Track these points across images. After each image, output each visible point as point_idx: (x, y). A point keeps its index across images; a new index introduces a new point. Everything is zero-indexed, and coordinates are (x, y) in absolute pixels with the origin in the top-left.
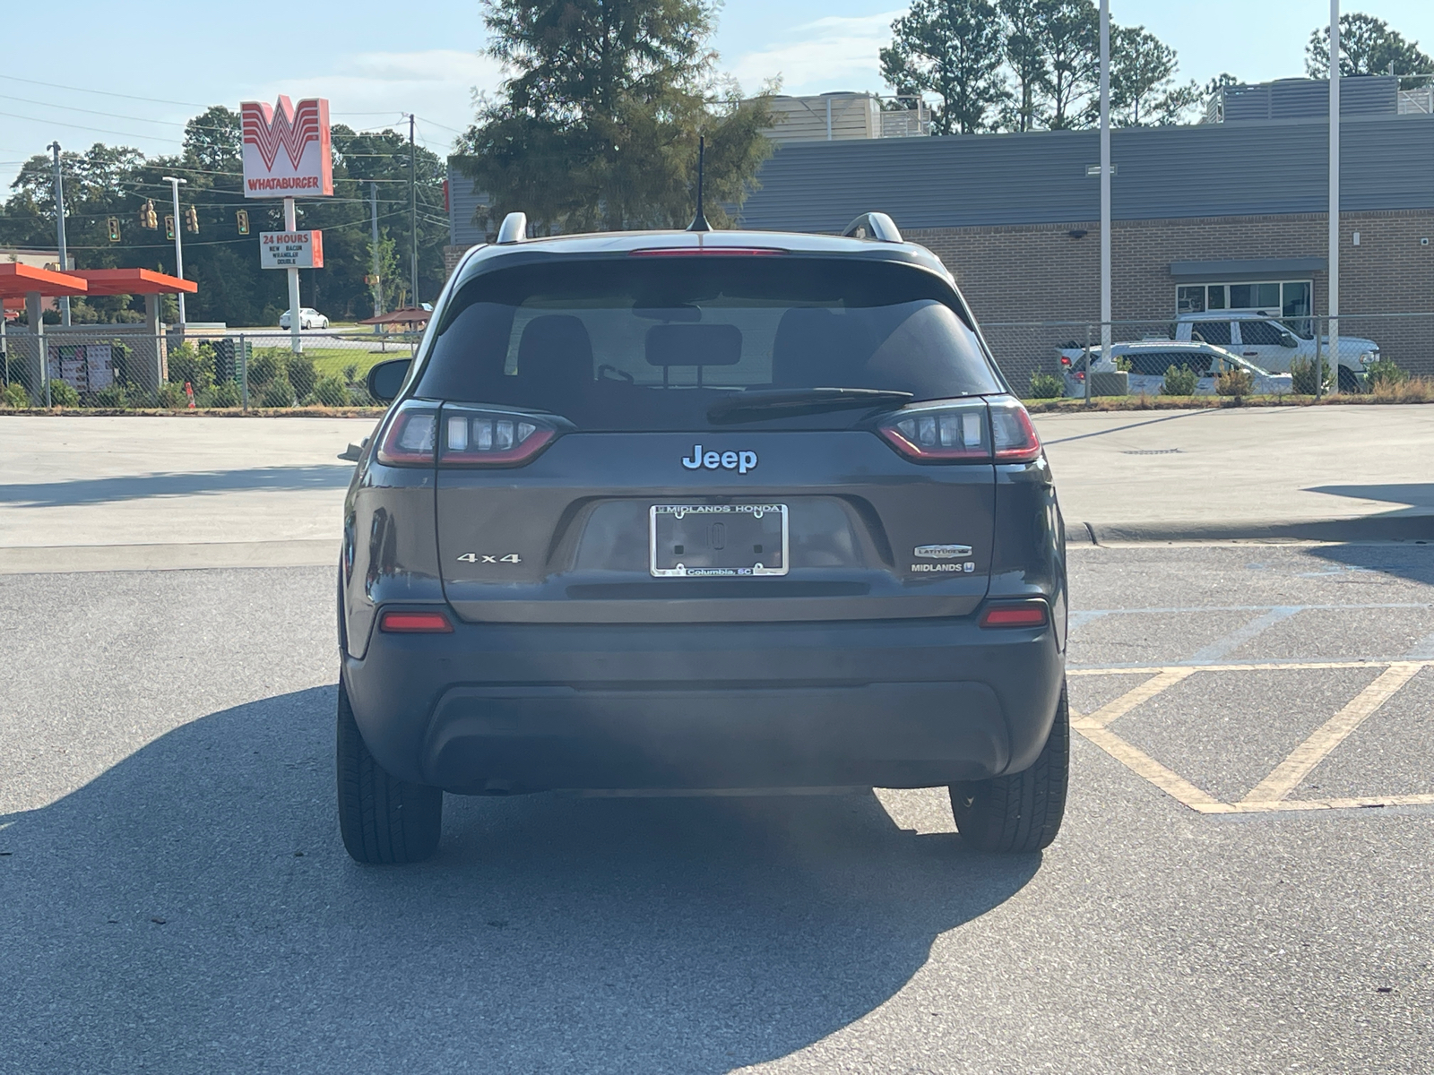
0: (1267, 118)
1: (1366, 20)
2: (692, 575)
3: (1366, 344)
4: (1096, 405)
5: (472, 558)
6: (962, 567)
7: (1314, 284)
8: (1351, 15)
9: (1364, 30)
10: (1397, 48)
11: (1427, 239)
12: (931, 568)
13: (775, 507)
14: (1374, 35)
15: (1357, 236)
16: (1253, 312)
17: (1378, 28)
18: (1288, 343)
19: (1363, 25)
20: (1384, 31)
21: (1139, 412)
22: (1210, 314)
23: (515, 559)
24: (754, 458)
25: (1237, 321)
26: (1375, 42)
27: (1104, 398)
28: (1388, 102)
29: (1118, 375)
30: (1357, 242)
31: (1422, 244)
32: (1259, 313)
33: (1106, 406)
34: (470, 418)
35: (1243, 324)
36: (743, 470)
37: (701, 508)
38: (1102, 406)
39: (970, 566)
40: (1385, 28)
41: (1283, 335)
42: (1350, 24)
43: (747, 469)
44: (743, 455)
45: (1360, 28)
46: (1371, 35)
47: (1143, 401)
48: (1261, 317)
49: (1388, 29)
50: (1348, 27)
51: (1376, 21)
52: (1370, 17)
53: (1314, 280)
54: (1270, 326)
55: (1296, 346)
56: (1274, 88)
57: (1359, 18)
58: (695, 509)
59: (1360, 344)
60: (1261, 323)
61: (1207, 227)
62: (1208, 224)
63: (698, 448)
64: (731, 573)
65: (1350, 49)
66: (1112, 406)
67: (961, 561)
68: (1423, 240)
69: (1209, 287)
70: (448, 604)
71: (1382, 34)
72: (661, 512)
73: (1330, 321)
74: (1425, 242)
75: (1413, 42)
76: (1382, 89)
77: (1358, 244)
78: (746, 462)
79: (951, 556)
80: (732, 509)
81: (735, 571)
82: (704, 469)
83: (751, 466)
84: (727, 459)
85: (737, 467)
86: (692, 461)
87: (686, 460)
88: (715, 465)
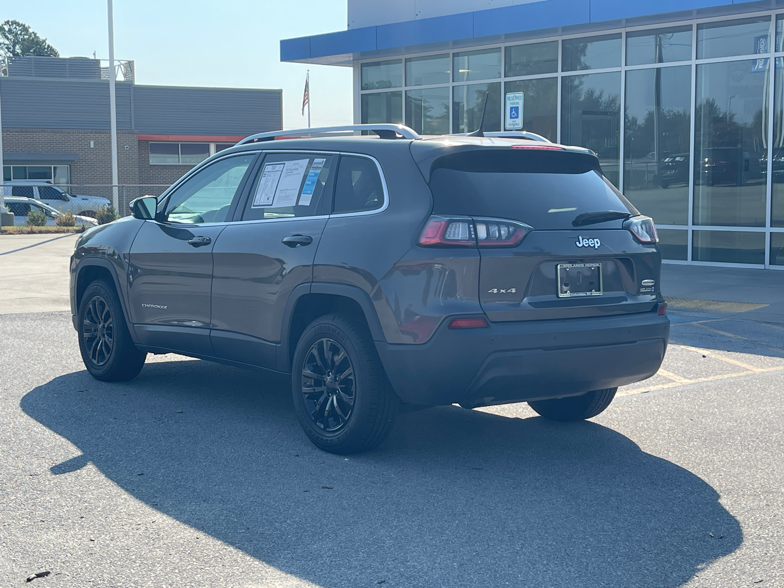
0: (32, 76)
1: (18, 24)
2: (572, 296)
3: (104, 200)
4: (5, 231)
5: (495, 291)
6: (652, 289)
7: (70, 167)
8: (10, 20)
9: (18, 29)
10: (37, 41)
11: (128, 146)
12: (645, 290)
13: (598, 265)
14: (23, 33)
15: (92, 143)
16: (44, 182)
17: (25, 29)
18: (65, 199)
19: (17, 27)
20: (28, 31)
21: (31, 235)
22: (14, 182)
23: (514, 291)
25: (36, 186)
26: (23, 37)
27: (9, 227)
28: (95, 72)
29: (10, 214)
30: (92, 146)
31: (126, 149)
32: (48, 182)
33: (12, 232)
34: (487, 224)
35: (39, 188)
36: (596, 247)
37: (574, 265)
38: (9, 231)
40: (29, 30)
41: (63, 194)
42: (10, 26)
43: (598, 247)
44: (595, 240)
45: (15, 28)
46: (21, 32)
47: (31, 229)
48: (48, 184)
49: (31, 31)
50: (9, 27)
51: (24, 25)
52: (21, 23)
53: (70, 165)
54: (54, 189)
55: (69, 201)
56: (35, 60)
57: (14, 23)
58: (572, 265)
59: (101, 200)
60: (49, 187)
61: (11, 134)
62: (12, 132)
63: (581, 238)
65: (11, 40)
66: (15, 232)
67: (652, 287)
68: (126, 146)
69: (13, 167)
70: (485, 313)
71: (27, 33)
72: (562, 267)
73: (114, 187)
74: (127, 148)
75: (44, 39)
76: (92, 65)
77: (93, 147)
78: (596, 243)
79: (650, 284)
80: (585, 265)
81: (586, 294)
82: (583, 247)
83: (599, 245)
84: (591, 242)
85: (594, 246)
86: (580, 243)
87: (577, 243)
88: (587, 245)
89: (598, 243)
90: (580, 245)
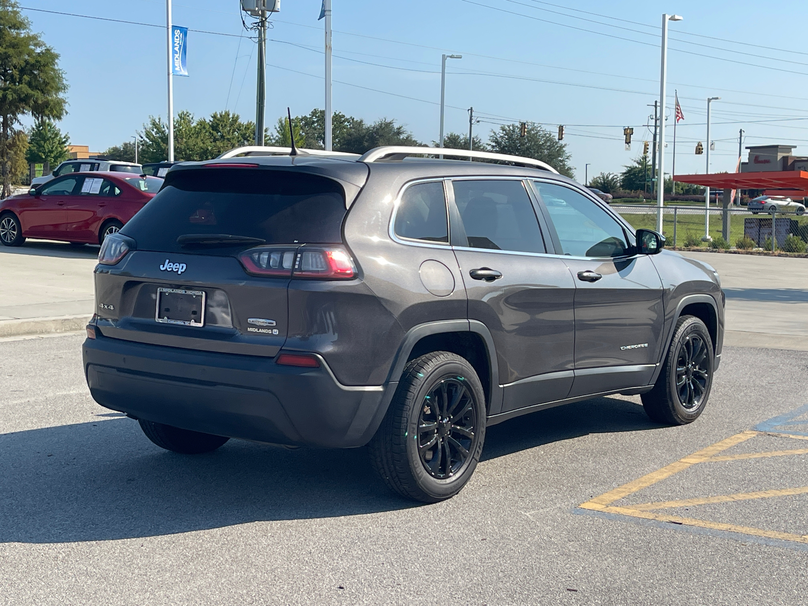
2: (169, 322)
5: (102, 306)
6: (272, 331)
12: (256, 330)
13: (201, 293)
23: (112, 308)
24: (185, 268)
36: (179, 273)
37: (174, 291)
39: (276, 332)
43: (182, 272)
44: (181, 265)
58: (173, 290)
63: (167, 261)
64: (183, 324)
67: (272, 328)
70: (97, 326)
72: (161, 291)
78: (181, 268)
79: (265, 325)
80: (186, 292)
81: (184, 323)
82: (166, 271)
83: (183, 270)
84: (174, 267)
85: (178, 271)
86: (163, 267)
87: (161, 266)
88: (171, 269)
89: (182, 269)
90: (162, 269)
